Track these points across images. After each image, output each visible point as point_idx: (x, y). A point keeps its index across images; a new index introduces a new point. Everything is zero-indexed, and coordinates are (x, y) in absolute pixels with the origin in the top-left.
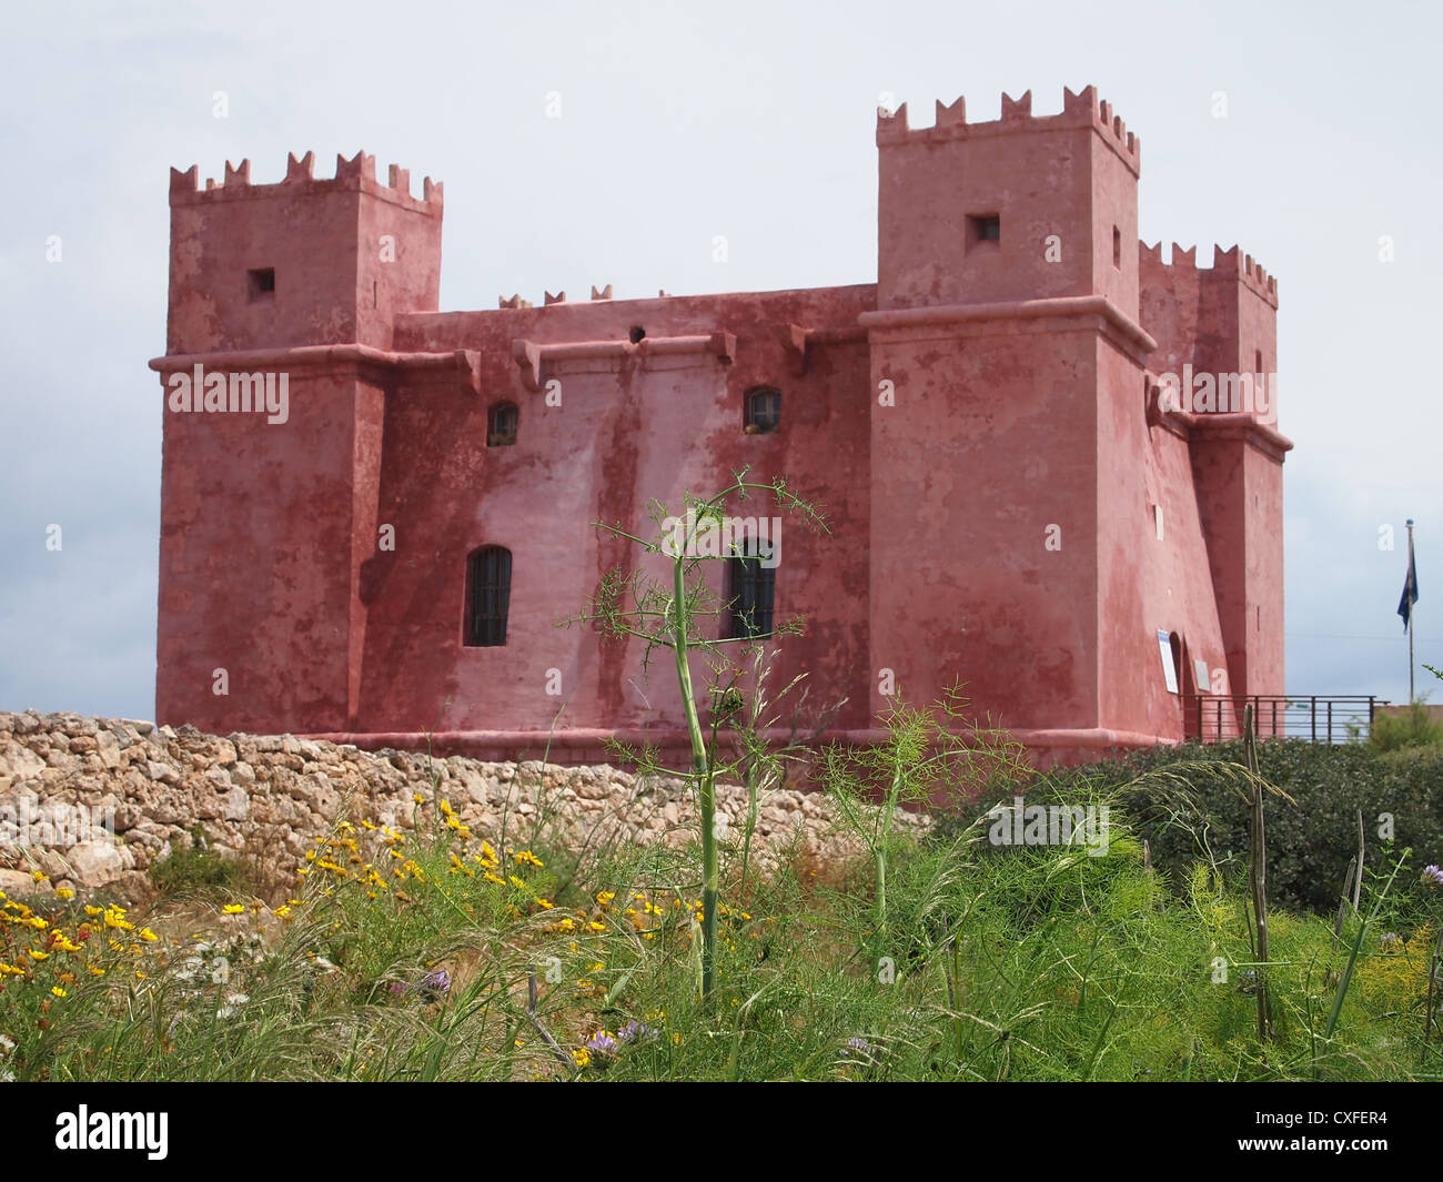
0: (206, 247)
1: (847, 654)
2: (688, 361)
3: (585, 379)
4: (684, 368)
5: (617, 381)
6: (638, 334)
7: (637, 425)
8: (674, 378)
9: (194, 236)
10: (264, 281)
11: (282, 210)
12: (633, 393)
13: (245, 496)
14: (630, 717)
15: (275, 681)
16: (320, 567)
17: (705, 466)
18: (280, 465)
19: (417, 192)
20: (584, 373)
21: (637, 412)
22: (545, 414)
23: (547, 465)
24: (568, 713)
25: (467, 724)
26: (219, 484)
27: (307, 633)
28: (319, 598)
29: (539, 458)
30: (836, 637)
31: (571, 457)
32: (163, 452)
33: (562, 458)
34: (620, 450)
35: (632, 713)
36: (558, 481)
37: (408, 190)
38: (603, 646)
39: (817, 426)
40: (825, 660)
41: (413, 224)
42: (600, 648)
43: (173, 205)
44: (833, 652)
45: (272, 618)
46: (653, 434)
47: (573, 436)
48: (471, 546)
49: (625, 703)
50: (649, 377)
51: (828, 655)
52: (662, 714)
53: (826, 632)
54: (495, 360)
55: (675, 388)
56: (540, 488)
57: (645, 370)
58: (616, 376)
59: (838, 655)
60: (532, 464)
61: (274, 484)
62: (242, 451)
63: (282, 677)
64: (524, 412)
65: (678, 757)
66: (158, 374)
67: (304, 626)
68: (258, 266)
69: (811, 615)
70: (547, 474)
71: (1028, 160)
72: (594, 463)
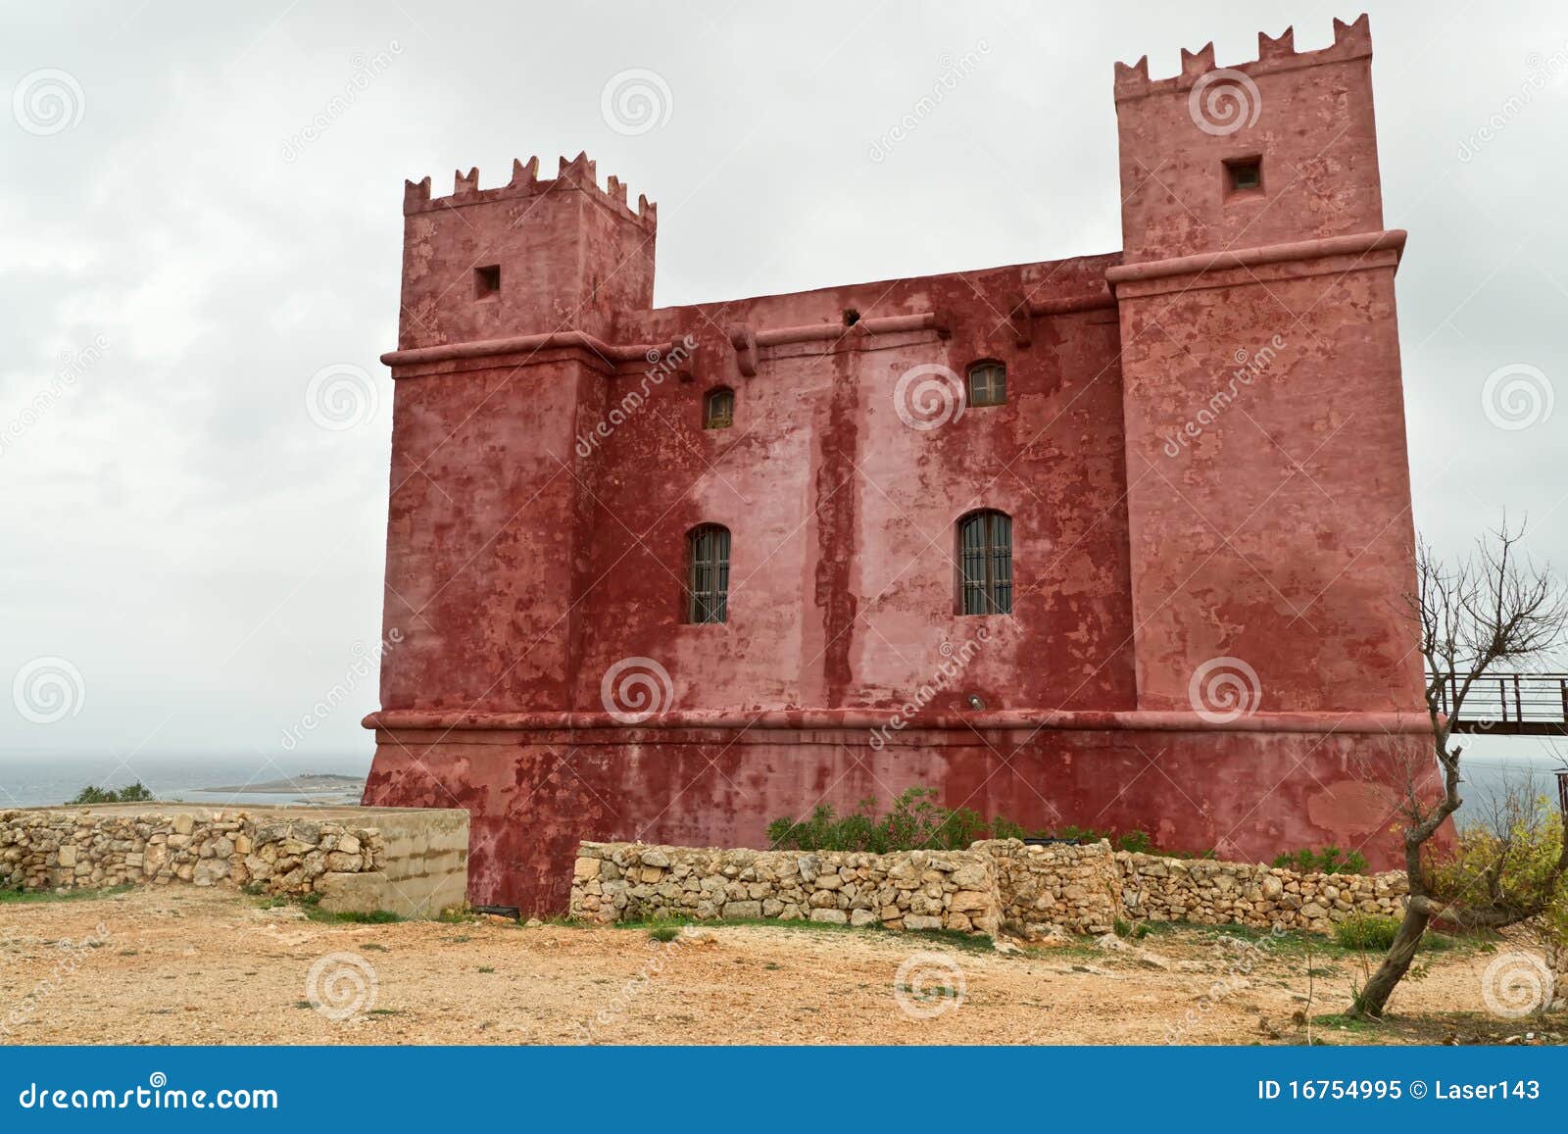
0: (436, 250)
1: (1100, 629)
2: (906, 338)
3: (798, 362)
4: (902, 346)
5: (833, 362)
6: (852, 317)
7: (855, 403)
8: (890, 357)
9: (426, 241)
10: (489, 278)
11: (508, 212)
12: (850, 373)
13: (470, 480)
14: (860, 696)
15: (496, 660)
16: (540, 546)
17: (928, 439)
18: (503, 449)
19: (633, 205)
20: (799, 356)
21: (855, 390)
22: (760, 397)
23: (764, 444)
24: (793, 692)
25: (689, 702)
26: (444, 468)
27: (528, 612)
28: (539, 578)
29: (756, 439)
30: (1085, 610)
31: (787, 437)
32: (393, 441)
33: (779, 437)
34: (839, 426)
35: (862, 691)
36: (776, 459)
37: (625, 202)
38: (828, 622)
39: (1047, 395)
40: (1073, 636)
41: (630, 235)
42: (825, 623)
43: (406, 215)
44: (1083, 627)
45: (493, 597)
46: (871, 411)
47: (789, 417)
48: (689, 526)
49: (853, 681)
50: (865, 357)
51: (1077, 630)
52: (895, 692)
53: (1074, 606)
54: (710, 348)
55: (892, 366)
56: (757, 467)
57: (860, 351)
58: (832, 358)
59: (1090, 630)
60: (749, 445)
61: (496, 467)
62: (467, 438)
63: (502, 656)
64: (739, 394)
65: (919, 739)
66: (390, 368)
67: (523, 605)
68: (486, 264)
69: (1056, 587)
70: (764, 453)
71: (1294, 98)
72: (812, 441)
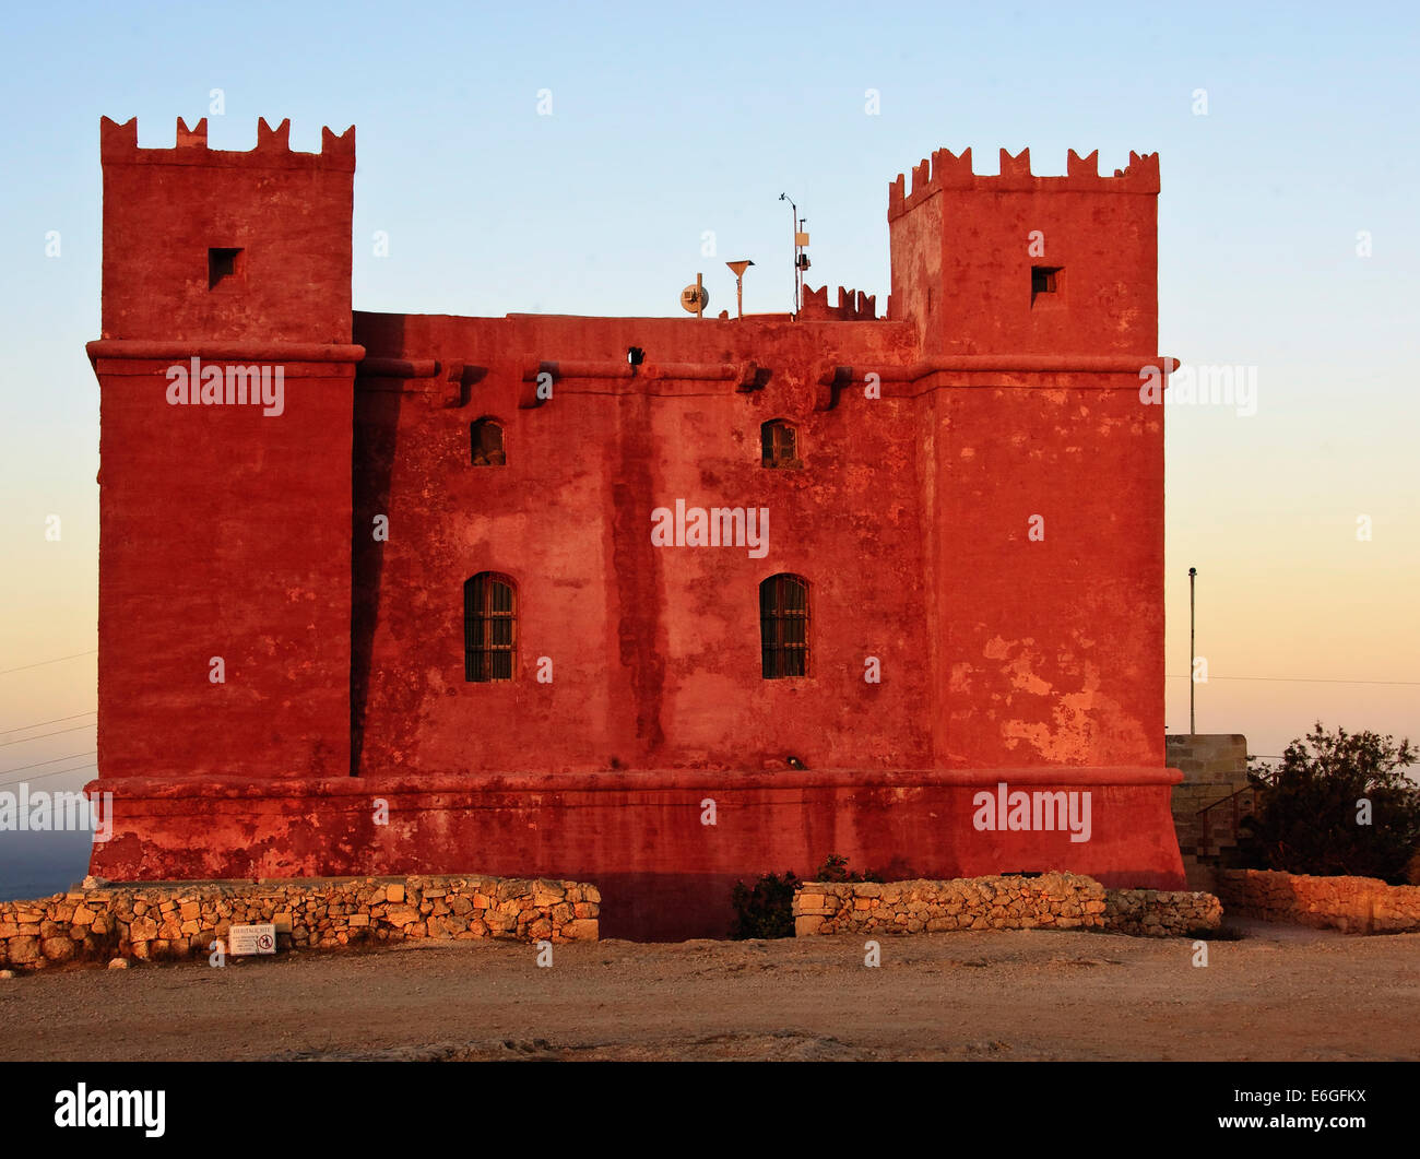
2: (699, 387)
3: (581, 399)
4: (695, 395)
5: (620, 403)
6: (636, 356)
7: (648, 451)
8: (683, 405)
14: (676, 757)
20: (581, 392)
21: (648, 438)
23: (548, 488)
31: (575, 483)
33: (566, 482)
35: (677, 752)
36: (564, 507)
42: (633, 684)
47: (575, 460)
48: (469, 574)
49: (667, 742)
50: (656, 402)
55: (685, 415)
57: (651, 395)
58: (619, 399)
64: (515, 430)
68: (226, 245)
70: (549, 498)
71: (1095, 220)
72: (603, 490)
